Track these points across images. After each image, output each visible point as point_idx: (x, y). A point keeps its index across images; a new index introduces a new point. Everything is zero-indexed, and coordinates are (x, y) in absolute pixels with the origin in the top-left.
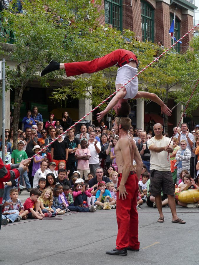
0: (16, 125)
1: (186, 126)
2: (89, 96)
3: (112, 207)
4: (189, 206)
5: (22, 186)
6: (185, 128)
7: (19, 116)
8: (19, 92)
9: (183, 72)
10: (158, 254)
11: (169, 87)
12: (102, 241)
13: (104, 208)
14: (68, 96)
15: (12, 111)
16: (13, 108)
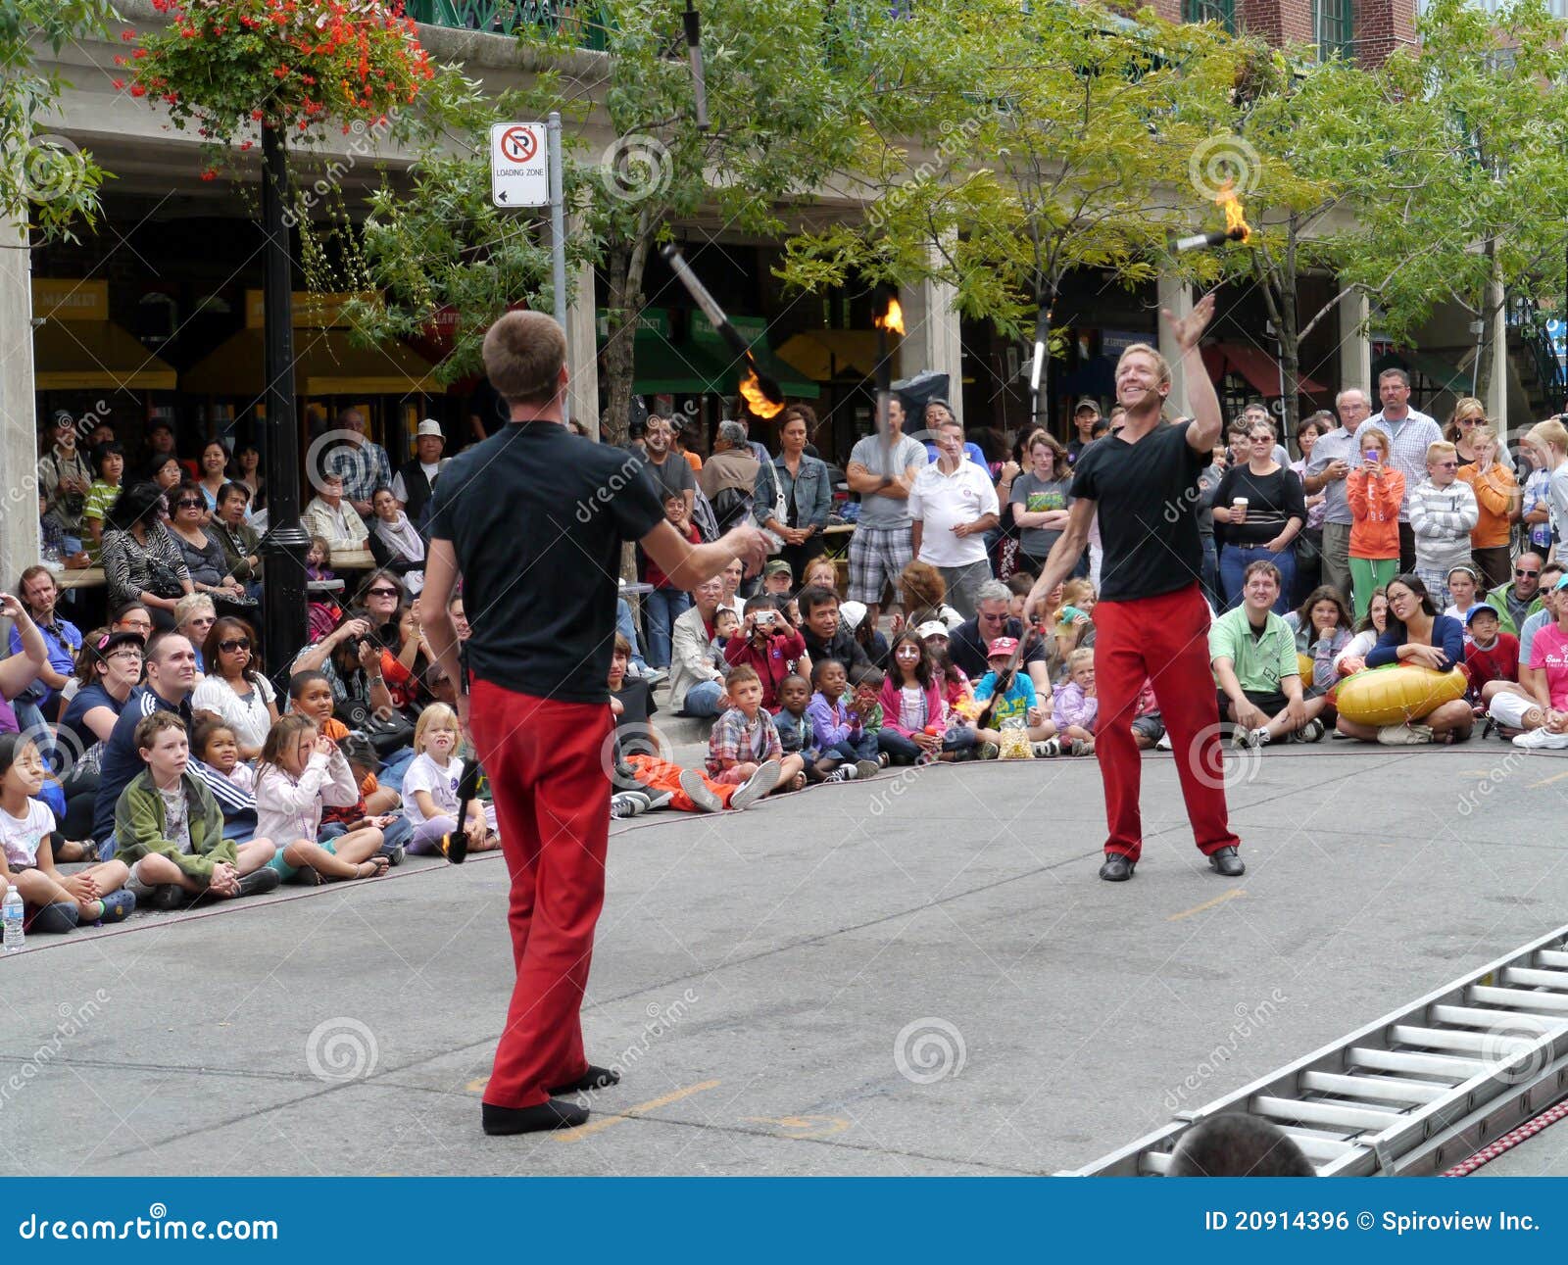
0: (621, 406)
1: (1399, 383)
2: (945, 268)
3: (1039, 751)
4: (1385, 736)
5: (651, 670)
6: (1397, 392)
7: (632, 365)
8: (629, 257)
9: (1366, 147)
10: (1235, 938)
11: (1301, 221)
12: (992, 889)
13: (1003, 753)
14: (852, 272)
15: (602, 343)
16: (605, 332)
